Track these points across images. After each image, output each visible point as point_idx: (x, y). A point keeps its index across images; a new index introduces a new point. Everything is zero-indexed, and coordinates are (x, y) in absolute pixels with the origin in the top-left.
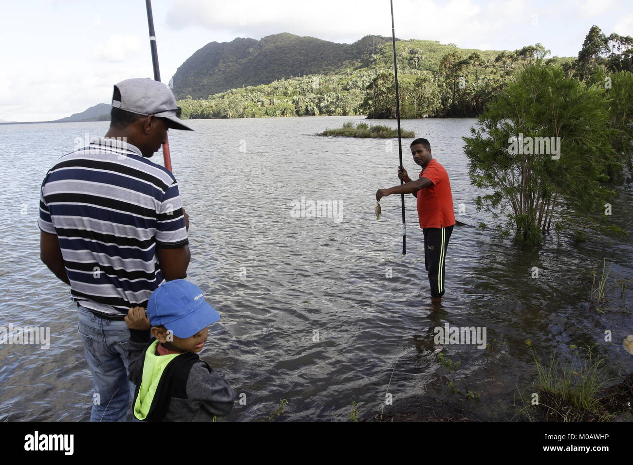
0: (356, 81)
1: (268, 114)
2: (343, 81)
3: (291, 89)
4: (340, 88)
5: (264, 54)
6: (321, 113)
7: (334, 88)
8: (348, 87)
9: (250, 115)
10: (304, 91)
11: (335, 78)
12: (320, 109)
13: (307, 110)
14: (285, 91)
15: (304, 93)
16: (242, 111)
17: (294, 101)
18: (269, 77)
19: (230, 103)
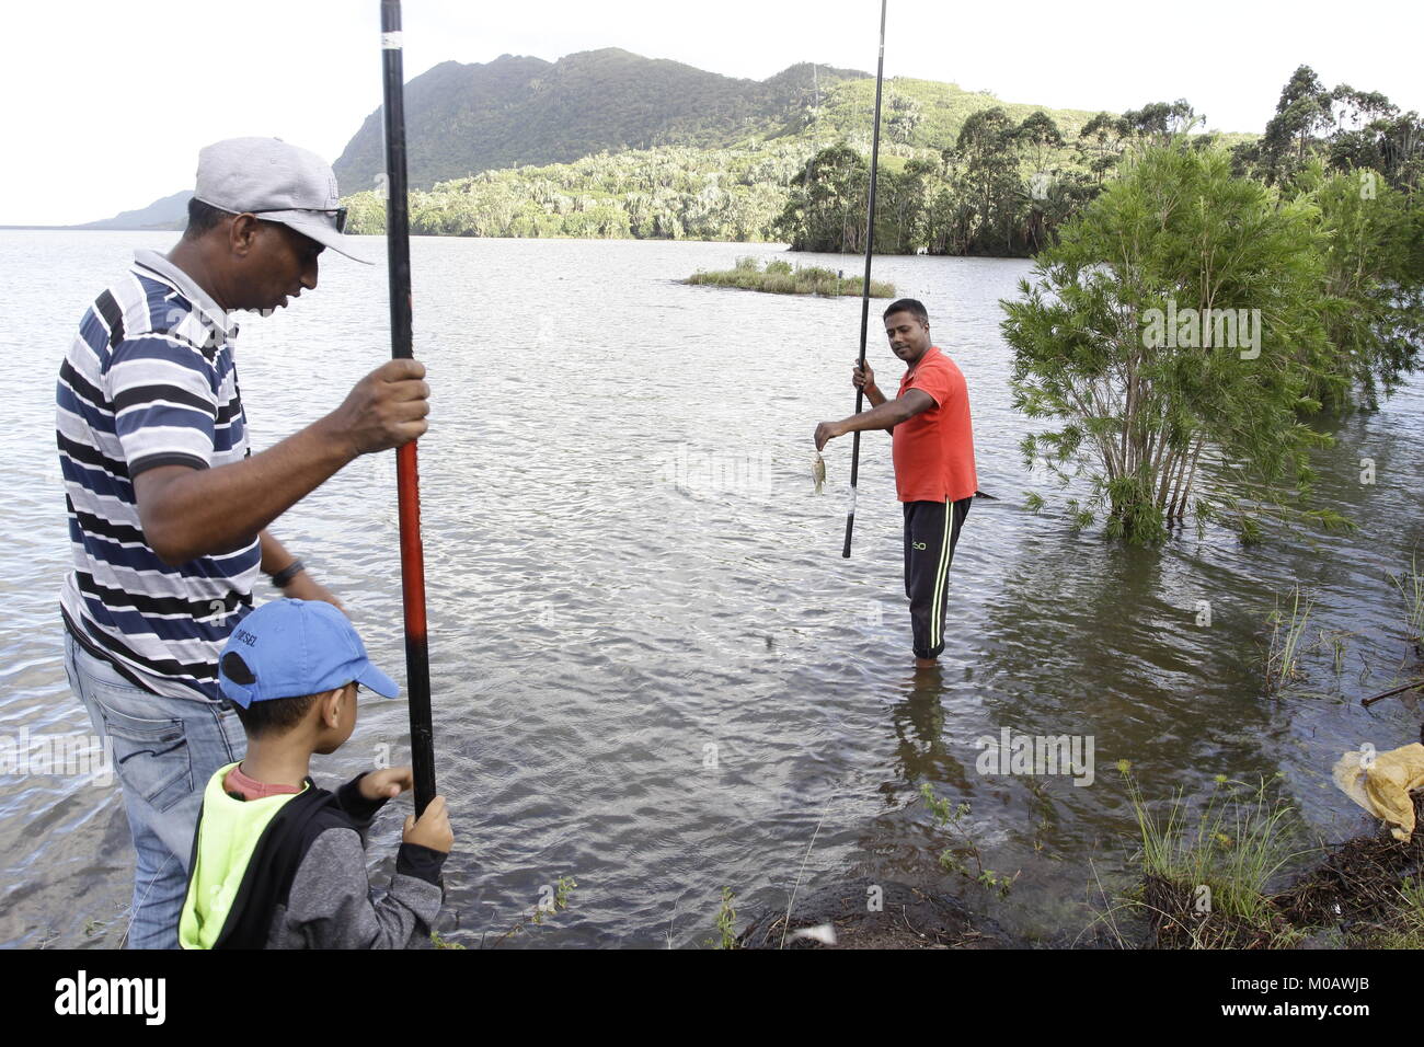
0: (770, 166)
1: (567, 232)
2: (740, 162)
3: (621, 177)
4: (733, 178)
5: (565, 94)
6: (688, 232)
7: (718, 180)
8: (751, 177)
9: (527, 232)
10: (652, 182)
11: (723, 156)
12: (685, 223)
13: (657, 226)
14: (608, 180)
15: (652, 186)
16: (508, 220)
17: (627, 205)
18: (574, 148)
19: (482, 202)
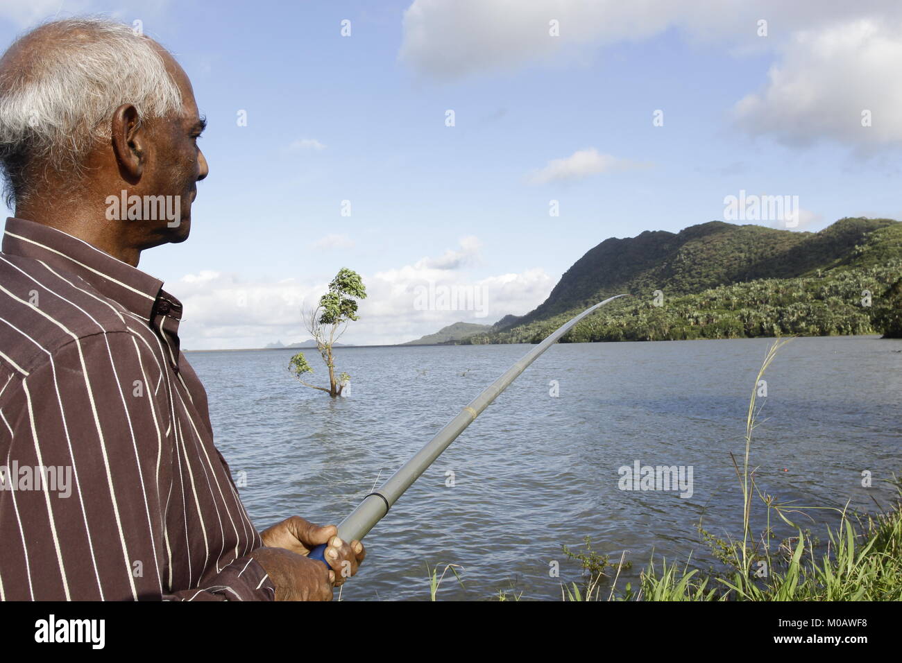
0: (836, 286)
1: (704, 335)
2: (812, 285)
3: (735, 299)
4: (809, 296)
5: (686, 252)
6: (785, 331)
7: (800, 297)
8: (823, 294)
9: (679, 336)
10: (756, 302)
11: (799, 282)
12: (782, 326)
13: (762, 329)
14: (726, 302)
15: (756, 304)
16: (667, 331)
17: (742, 317)
18: (694, 284)
19: (650, 320)
